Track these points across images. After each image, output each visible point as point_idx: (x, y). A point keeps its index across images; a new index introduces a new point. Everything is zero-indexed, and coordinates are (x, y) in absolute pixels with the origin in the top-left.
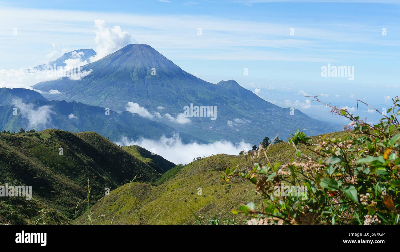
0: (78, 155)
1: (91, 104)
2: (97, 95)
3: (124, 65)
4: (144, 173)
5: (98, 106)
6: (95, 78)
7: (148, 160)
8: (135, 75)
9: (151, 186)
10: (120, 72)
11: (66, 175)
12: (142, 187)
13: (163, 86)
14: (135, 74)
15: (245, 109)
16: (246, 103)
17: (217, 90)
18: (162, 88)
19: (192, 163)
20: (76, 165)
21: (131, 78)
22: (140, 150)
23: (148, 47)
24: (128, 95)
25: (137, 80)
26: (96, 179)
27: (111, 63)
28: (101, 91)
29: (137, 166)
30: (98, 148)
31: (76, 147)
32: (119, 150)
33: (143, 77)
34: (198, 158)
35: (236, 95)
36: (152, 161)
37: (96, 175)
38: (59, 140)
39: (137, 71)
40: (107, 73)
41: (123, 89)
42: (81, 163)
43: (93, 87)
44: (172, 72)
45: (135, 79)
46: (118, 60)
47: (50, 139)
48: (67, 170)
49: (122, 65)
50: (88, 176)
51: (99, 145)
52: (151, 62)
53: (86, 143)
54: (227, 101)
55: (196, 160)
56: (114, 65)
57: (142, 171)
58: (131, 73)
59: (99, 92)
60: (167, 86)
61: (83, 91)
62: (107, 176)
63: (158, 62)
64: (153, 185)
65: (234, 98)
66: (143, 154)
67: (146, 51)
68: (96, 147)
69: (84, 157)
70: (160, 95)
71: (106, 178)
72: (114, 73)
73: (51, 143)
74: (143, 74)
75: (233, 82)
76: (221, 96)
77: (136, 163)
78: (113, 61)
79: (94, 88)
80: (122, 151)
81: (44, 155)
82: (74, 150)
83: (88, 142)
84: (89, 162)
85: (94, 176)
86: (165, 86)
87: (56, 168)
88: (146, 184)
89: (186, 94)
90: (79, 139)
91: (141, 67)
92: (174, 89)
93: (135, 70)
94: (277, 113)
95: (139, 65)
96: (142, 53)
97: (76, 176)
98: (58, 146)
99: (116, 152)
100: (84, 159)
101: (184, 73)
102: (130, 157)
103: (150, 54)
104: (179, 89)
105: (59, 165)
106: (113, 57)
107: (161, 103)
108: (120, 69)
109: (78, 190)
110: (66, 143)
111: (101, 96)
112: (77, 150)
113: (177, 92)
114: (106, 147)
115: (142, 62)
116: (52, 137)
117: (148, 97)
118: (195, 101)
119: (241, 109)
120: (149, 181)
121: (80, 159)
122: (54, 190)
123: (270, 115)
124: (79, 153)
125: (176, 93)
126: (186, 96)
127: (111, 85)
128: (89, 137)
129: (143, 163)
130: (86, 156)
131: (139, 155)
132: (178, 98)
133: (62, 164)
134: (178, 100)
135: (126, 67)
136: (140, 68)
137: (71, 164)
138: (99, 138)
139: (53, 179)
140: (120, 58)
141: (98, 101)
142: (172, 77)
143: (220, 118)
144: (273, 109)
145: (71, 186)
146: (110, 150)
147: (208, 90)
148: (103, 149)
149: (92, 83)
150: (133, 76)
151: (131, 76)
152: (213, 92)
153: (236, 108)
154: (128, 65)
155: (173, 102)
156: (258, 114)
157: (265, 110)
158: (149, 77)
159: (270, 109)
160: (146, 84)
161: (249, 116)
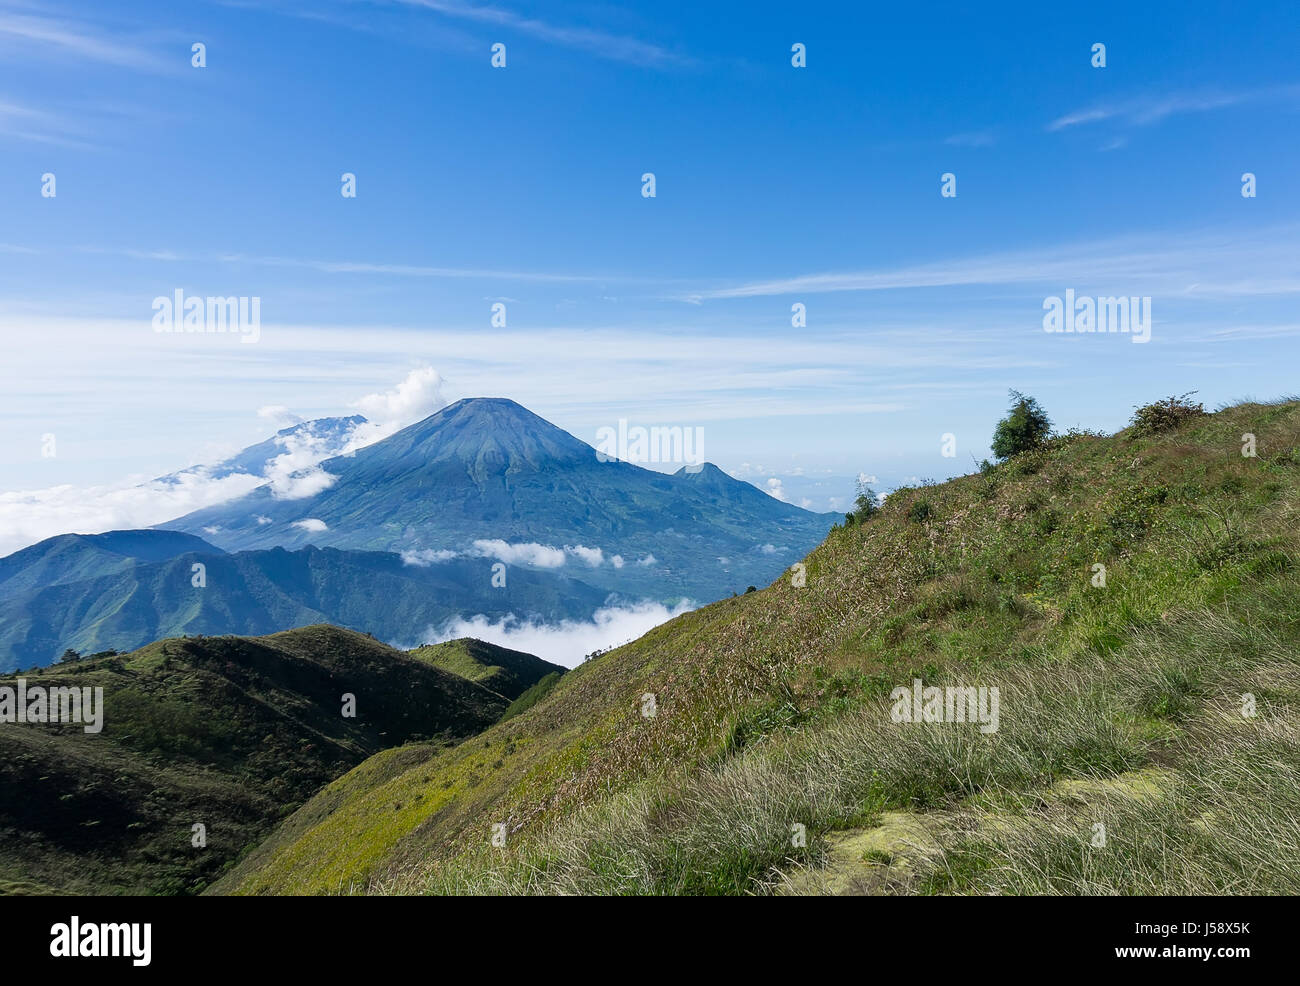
0: (258, 697)
1: (364, 549)
2: (380, 524)
3: (450, 447)
5: (382, 552)
6: (373, 483)
7: (493, 671)
8: (480, 469)
10: (441, 464)
11: (203, 761)
13: (550, 487)
14: (479, 467)
15: (740, 524)
16: (740, 510)
17: (676, 488)
18: (548, 493)
19: (580, 667)
20: (248, 725)
21: (470, 477)
22: (476, 647)
23: (509, 404)
24: (465, 518)
25: (485, 481)
26: (312, 752)
27: (414, 445)
30: (334, 665)
31: (256, 676)
32: (396, 660)
33: (502, 472)
34: (594, 654)
35: (719, 494)
36: (502, 672)
37: (314, 739)
38: (195, 665)
39: (485, 460)
40: (405, 470)
41: (450, 503)
42: (267, 715)
43: (369, 505)
44: (570, 455)
45: (481, 479)
46: (432, 438)
47: (161, 668)
48: (208, 748)
49: (445, 448)
50: (284, 749)
51: (336, 658)
52: (518, 437)
53: (295, 659)
54: (701, 508)
55: (591, 658)
56: (423, 451)
57: (460, 704)
58: (469, 465)
59: (387, 516)
60: (561, 488)
61: (339, 518)
63: (534, 435)
65: (714, 501)
66: (486, 656)
67: (504, 414)
68: (326, 663)
69: (282, 697)
70: (545, 510)
71: (346, 743)
72: (421, 469)
73: (162, 678)
74: (498, 469)
75: (710, 468)
76: (685, 499)
78: (419, 440)
79: (370, 509)
80: (405, 662)
81: (125, 721)
82: (246, 684)
83: (302, 654)
84: (295, 709)
85: (306, 743)
86: (556, 488)
87: (166, 749)
90: (270, 650)
91: (493, 449)
92: (578, 492)
93: (480, 457)
94: (809, 525)
95: (488, 446)
96: (496, 419)
97: (239, 757)
98: (187, 684)
99: (388, 668)
100: (281, 703)
103: (515, 420)
104: (589, 492)
105: (182, 738)
106: (421, 432)
108: (439, 459)
109: (235, 798)
110: (222, 671)
112: (257, 683)
113: (586, 500)
114: (357, 659)
115: (496, 440)
116: (168, 662)
117: (516, 516)
118: (628, 514)
119: (731, 522)
120: (439, 737)
121: (261, 706)
122: (140, 818)
123: (793, 531)
124: (261, 687)
125: (583, 503)
126: (606, 507)
127: (417, 496)
128: (306, 641)
130: (287, 695)
131: (471, 660)
134: (590, 517)
135: (455, 452)
136: (493, 452)
137: (229, 725)
138: (338, 639)
139: (144, 785)
140: (439, 432)
141: (382, 539)
142: (572, 468)
143: (687, 548)
144: (800, 519)
145: (213, 789)
146: (372, 664)
147: (656, 489)
148: (347, 665)
149: (363, 496)
150: (474, 471)
151: (470, 472)
152: (668, 492)
153: (720, 521)
154: (461, 447)
155: (577, 522)
156: (769, 530)
157: (782, 522)
158: (516, 471)
159: (793, 518)
160: (510, 488)
161: (748, 536)
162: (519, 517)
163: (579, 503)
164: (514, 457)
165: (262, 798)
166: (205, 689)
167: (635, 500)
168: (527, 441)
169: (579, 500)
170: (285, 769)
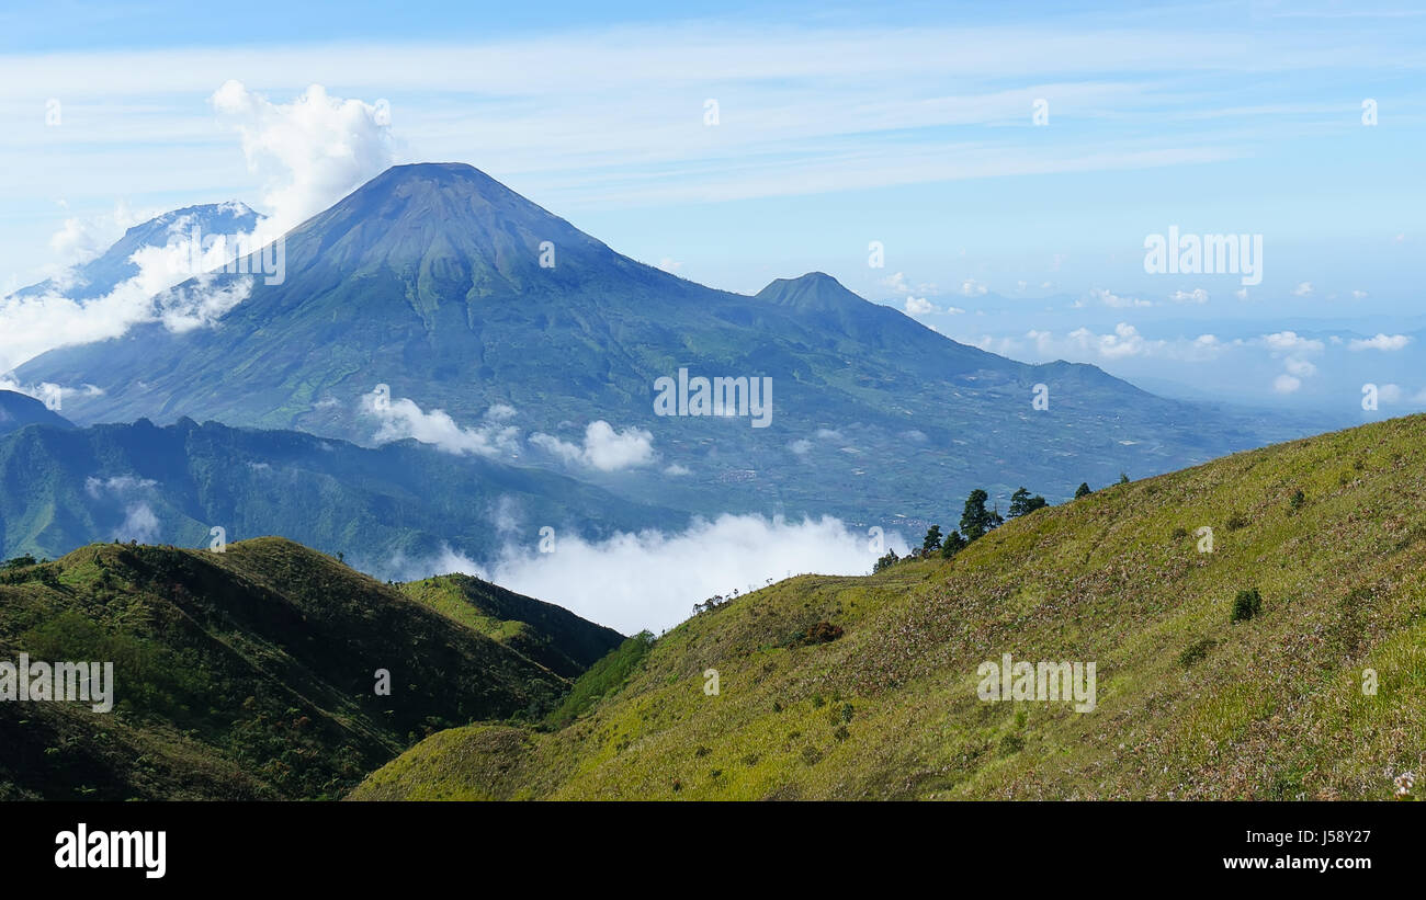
0: (222, 639)
1: (256, 426)
2: (280, 383)
3: (378, 252)
4: (499, 684)
5: (287, 431)
6: (264, 316)
7: (512, 628)
8: (425, 290)
9: (533, 736)
10: (365, 282)
11: (181, 725)
12: (495, 744)
13: (542, 322)
14: (424, 287)
15: (881, 386)
16: (881, 360)
17: (760, 321)
18: (539, 332)
19: (687, 624)
20: (219, 679)
21: (409, 304)
22: (473, 590)
23: (467, 172)
24: (407, 375)
25: (435, 311)
26: (307, 729)
27: (322, 249)
28: (297, 366)
29: (470, 656)
30: (303, 600)
31: (212, 608)
32: (390, 600)
33: (460, 296)
34: (709, 603)
35: (840, 330)
36: (528, 631)
37: (307, 710)
38: (139, 585)
39: (433, 275)
40: (311, 293)
41: (382, 349)
42: (240, 669)
43: (260, 354)
44: (575, 264)
45: (429, 306)
46: (349, 237)
47: (100, 585)
48: (183, 707)
49: (370, 253)
50: (271, 721)
51: (304, 590)
52: (485, 233)
53: (253, 587)
54: (805, 357)
55: (704, 609)
56: (336, 260)
57: (489, 676)
58: (408, 284)
59: (287, 371)
60: (561, 323)
61: (219, 375)
62: (350, 711)
63: (510, 227)
64: (539, 730)
65: (832, 344)
66: (491, 604)
67: (461, 192)
68: (292, 596)
69: (250, 642)
70: (535, 363)
71: (344, 721)
72: (336, 291)
73: (105, 601)
74: (454, 287)
75: (821, 282)
76: (777, 341)
77: (462, 647)
78: (328, 242)
79: (262, 359)
80: (400, 603)
82: (202, 619)
83: (259, 579)
84: (270, 663)
85: (297, 715)
86: (551, 324)
87: (135, 702)
88: (510, 730)
89: (639, 347)
90: (221, 571)
91: (444, 255)
92: (588, 330)
93: (424, 270)
95: (437, 250)
96: (446, 200)
97: (223, 724)
98: (135, 611)
99: (378, 611)
100: (250, 652)
101: (620, 262)
102: (439, 624)
103: (478, 201)
104: (607, 329)
105: (149, 688)
106: (329, 227)
107: (541, 395)
108: (359, 273)
109: (236, 784)
110: (171, 596)
111: (297, 386)
112: (215, 617)
113: (603, 343)
114: (333, 593)
115: (449, 238)
116: (107, 578)
117: (487, 373)
119: (865, 384)
120: (523, 716)
121: (230, 655)
122: (135, 792)
123: (983, 398)
124: (226, 628)
125: (597, 348)
126: (637, 355)
127: (331, 338)
128: (261, 560)
129: (491, 644)
130: (255, 641)
131: (473, 610)
132: (607, 367)
133: (159, 682)
134: (610, 375)
135: (385, 261)
136: (444, 260)
137: (198, 676)
138: (304, 562)
139: (125, 748)
140: (357, 228)
141: (285, 409)
142: (576, 286)
144: (994, 375)
145: (205, 768)
146: (355, 603)
147: (726, 324)
148: (322, 603)
149: (251, 337)
150: (416, 294)
151: (409, 296)
152: (747, 329)
153: (842, 382)
154: (395, 248)
155: (590, 383)
156: (936, 398)
157: (960, 383)
158: (483, 292)
159: (981, 374)
160: (476, 323)
161: (897, 409)
162: (493, 373)
163: (591, 350)
164: (480, 269)
165: (265, 785)
166: (158, 620)
167: (689, 344)
168: (500, 240)
169: (592, 344)
170: (280, 749)
